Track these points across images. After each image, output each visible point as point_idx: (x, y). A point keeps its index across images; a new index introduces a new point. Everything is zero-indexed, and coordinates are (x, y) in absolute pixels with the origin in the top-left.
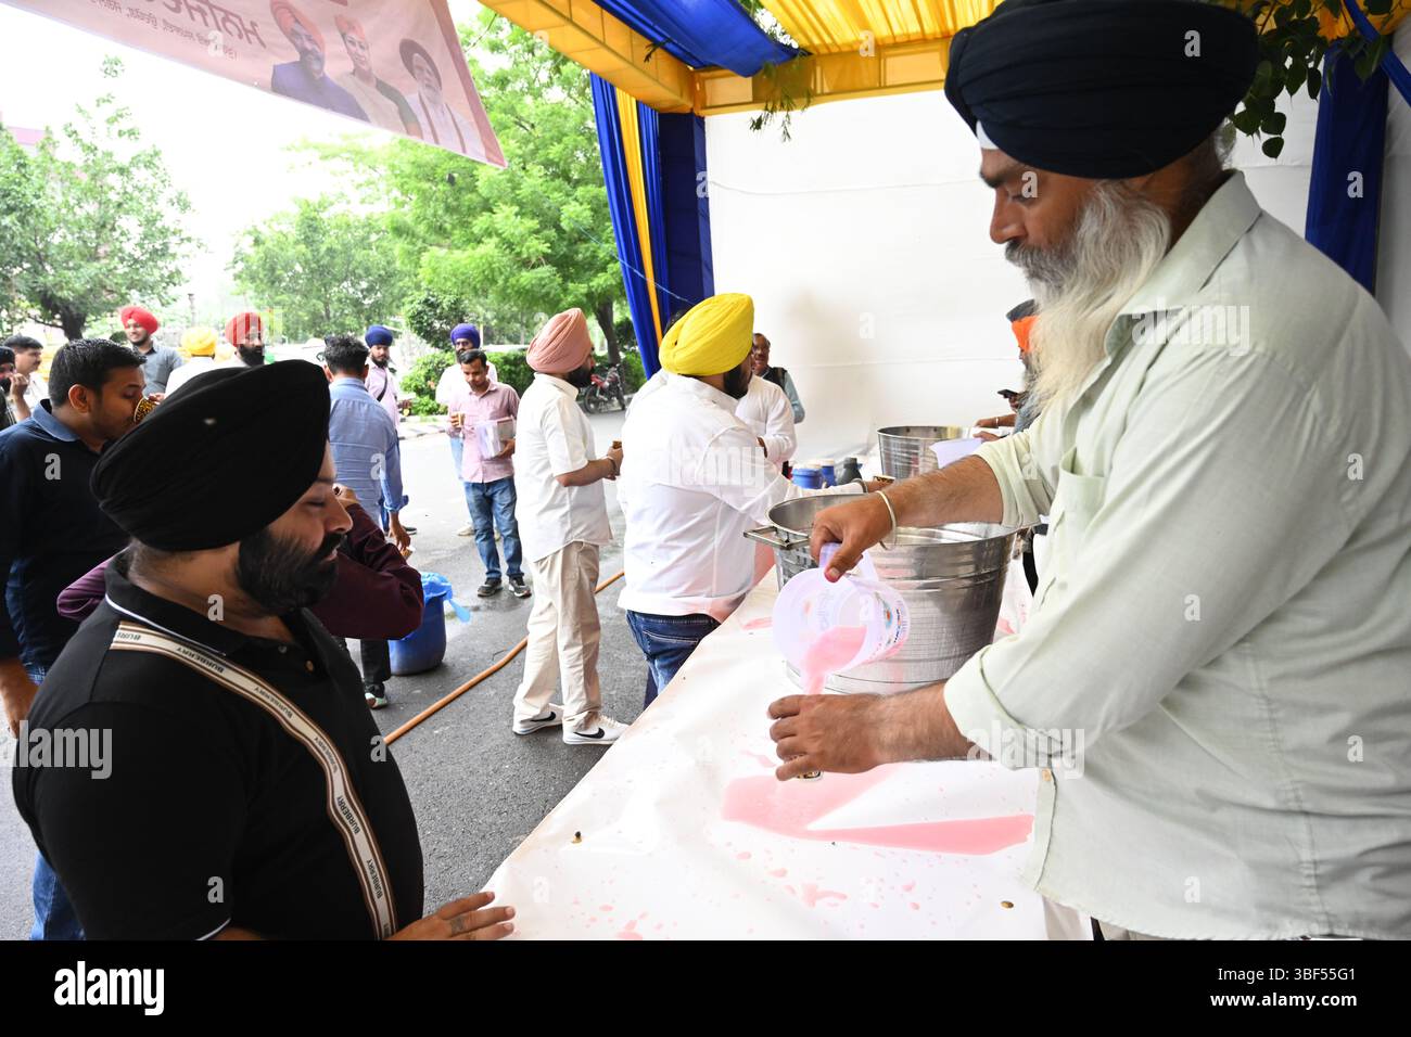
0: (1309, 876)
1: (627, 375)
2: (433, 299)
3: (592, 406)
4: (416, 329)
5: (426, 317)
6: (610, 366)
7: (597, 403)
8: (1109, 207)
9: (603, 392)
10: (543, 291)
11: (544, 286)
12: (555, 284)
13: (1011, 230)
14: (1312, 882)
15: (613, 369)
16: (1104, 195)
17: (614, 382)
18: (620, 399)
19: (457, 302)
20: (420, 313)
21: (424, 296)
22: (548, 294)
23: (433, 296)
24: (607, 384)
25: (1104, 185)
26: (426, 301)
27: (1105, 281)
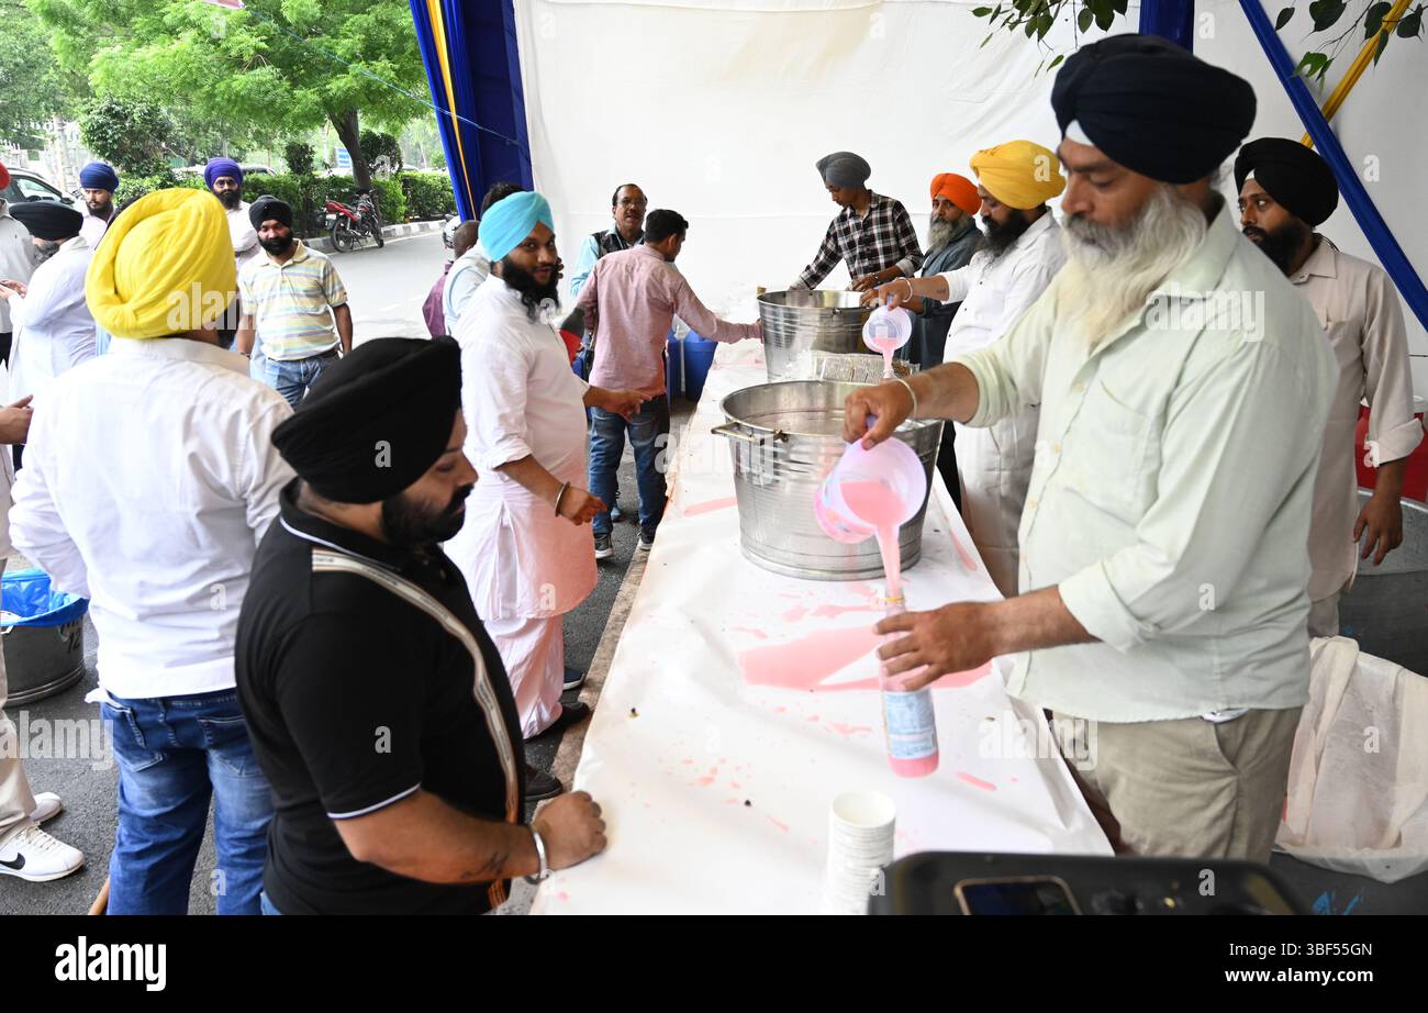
0: (1217, 674)
1: (380, 202)
2: (118, 108)
3: (341, 243)
4: (97, 148)
5: (110, 132)
6: (361, 192)
7: (348, 239)
8: (1167, 204)
9: (354, 225)
10: (267, 99)
11: (267, 92)
12: (279, 91)
13: (1081, 206)
14: (1219, 677)
15: (365, 196)
16: (1165, 193)
17: (368, 213)
18: (376, 233)
19: (153, 111)
20: (102, 125)
21: (104, 105)
22: (272, 102)
23: (118, 104)
24: (358, 215)
25: (1165, 187)
26: (109, 110)
27: (1150, 254)
